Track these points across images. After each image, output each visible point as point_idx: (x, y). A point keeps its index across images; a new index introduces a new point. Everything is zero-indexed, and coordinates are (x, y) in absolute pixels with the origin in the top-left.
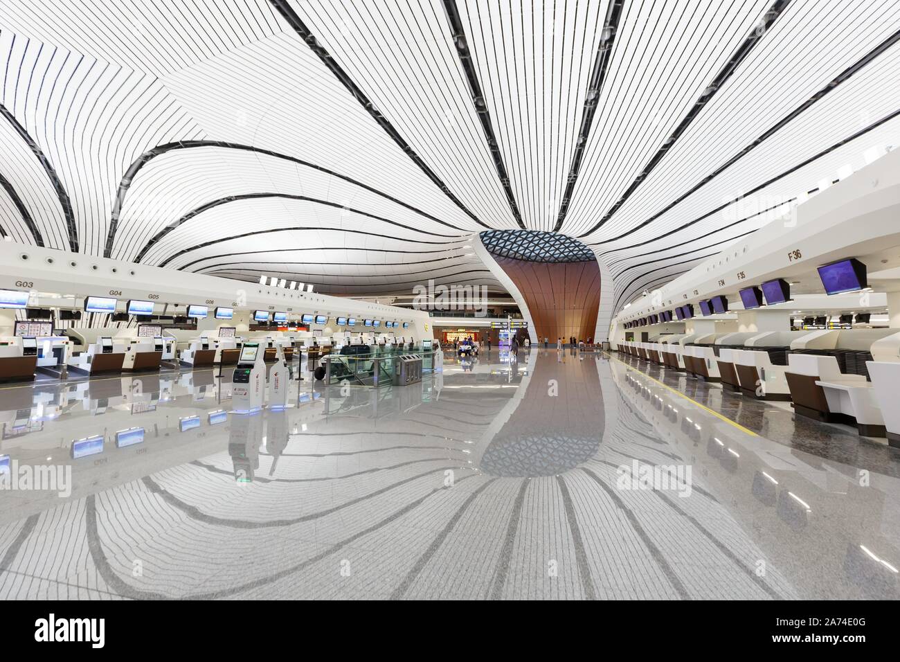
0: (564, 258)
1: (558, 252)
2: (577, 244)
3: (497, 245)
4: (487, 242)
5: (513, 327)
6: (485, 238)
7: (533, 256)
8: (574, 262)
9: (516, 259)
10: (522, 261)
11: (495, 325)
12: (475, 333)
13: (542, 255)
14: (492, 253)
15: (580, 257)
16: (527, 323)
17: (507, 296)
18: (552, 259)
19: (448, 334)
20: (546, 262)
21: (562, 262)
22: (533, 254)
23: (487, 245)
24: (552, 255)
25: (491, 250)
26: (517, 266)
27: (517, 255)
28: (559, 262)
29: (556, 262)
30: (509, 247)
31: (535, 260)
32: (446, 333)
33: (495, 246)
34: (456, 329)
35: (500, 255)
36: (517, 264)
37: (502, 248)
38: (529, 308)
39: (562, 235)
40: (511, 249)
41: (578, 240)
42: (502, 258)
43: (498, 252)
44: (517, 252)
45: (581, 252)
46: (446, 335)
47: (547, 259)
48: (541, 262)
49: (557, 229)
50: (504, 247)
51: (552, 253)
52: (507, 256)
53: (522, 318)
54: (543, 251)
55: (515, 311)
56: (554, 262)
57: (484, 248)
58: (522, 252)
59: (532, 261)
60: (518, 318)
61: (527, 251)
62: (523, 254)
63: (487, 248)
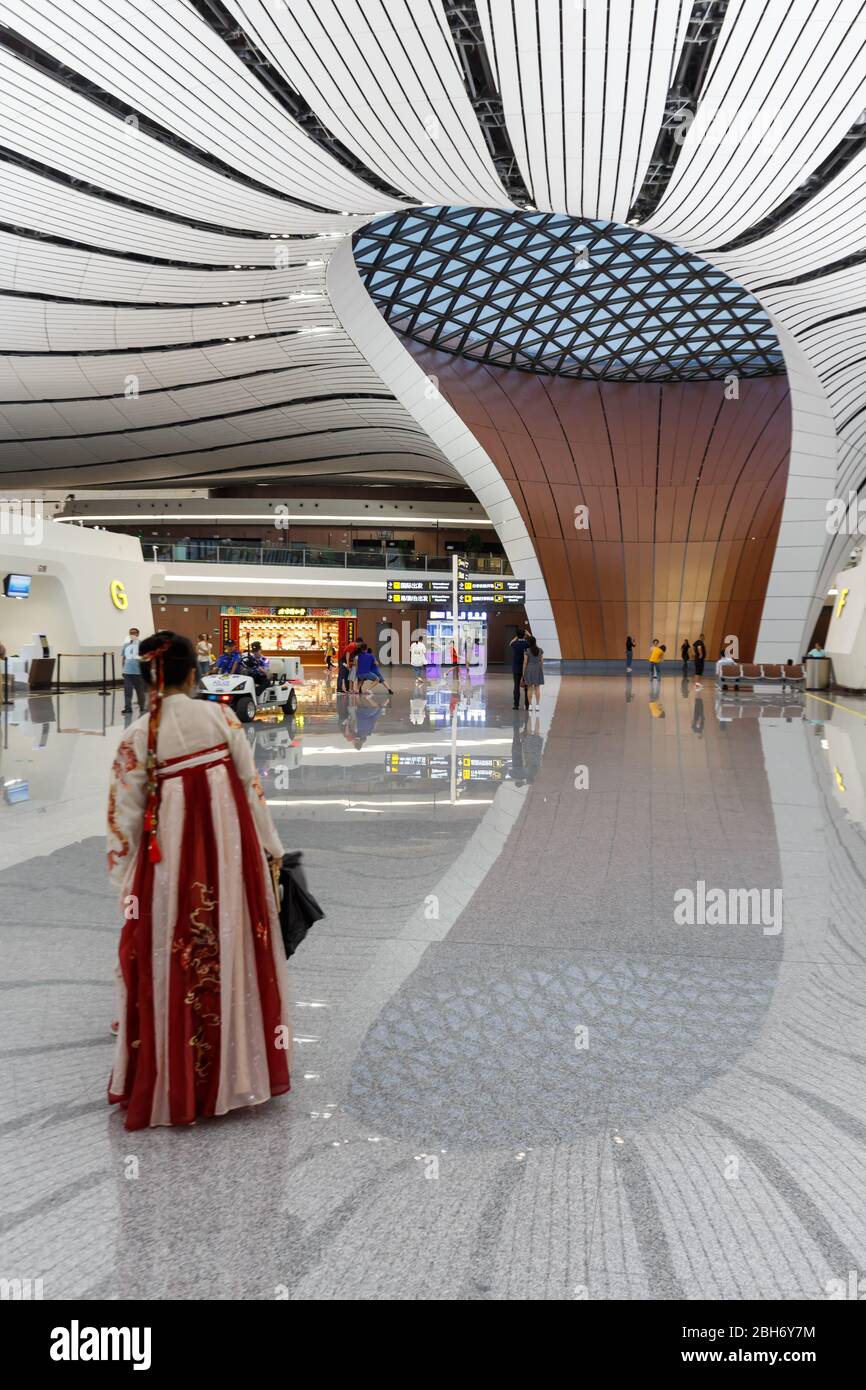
0: (656, 364)
1: (635, 342)
2: (713, 281)
3: (423, 306)
4: (387, 291)
5: (469, 599)
6: (379, 276)
7: (552, 356)
8: (690, 380)
9: (493, 363)
10: (513, 373)
11: (403, 593)
12: (342, 623)
13: (582, 354)
14: (408, 336)
15: (712, 364)
16: (522, 585)
17: (461, 494)
18: (616, 367)
19: (242, 625)
20: (596, 377)
21: (648, 379)
22: (551, 348)
23: (385, 305)
24: (617, 354)
25: (404, 324)
26: (496, 390)
27: (497, 348)
28: (640, 379)
29: (630, 378)
30: (466, 317)
31: (556, 372)
32: (236, 621)
33: (416, 310)
34: (269, 606)
35: (434, 345)
36: (495, 380)
37: (443, 319)
38: (533, 534)
39: (660, 244)
40: (473, 325)
41: (719, 261)
42: (443, 357)
43: (428, 335)
44: (496, 336)
45: (714, 347)
46: (236, 630)
47: (598, 369)
48: (579, 377)
49: (645, 207)
50: (449, 316)
51: (615, 345)
52: (460, 352)
53: (507, 569)
54: (584, 338)
55: (484, 546)
56: (622, 380)
57: (377, 315)
58: (512, 339)
59: (548, 372)
60: (495, 571)
61: (531, 335)
62: (517, 348)
63: (386, 316)
